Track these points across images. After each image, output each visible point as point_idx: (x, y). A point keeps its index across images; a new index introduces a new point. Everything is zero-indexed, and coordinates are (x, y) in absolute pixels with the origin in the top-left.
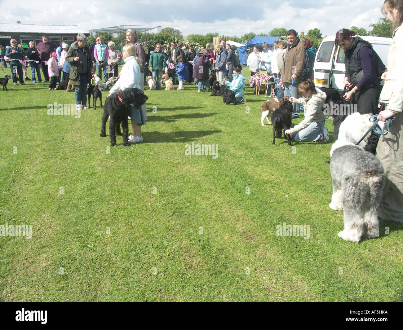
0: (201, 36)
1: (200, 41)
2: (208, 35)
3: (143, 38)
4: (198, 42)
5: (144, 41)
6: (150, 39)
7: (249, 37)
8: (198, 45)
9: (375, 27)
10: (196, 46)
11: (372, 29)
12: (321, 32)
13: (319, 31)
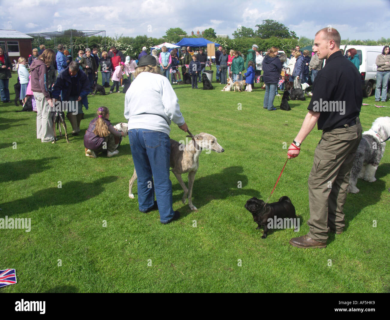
0: (132, 39)
1: (131, 43)
2: (138, 38)
3: (77, 41)
4: (130, 45)
5: (79, 44)
6: (85, 42)
7: (175, 38)
8: (129, 47)
9: (259, 27)
10: (127, 47)
11: (257, 28)
12: (215, 31)
13: (213, 31)
